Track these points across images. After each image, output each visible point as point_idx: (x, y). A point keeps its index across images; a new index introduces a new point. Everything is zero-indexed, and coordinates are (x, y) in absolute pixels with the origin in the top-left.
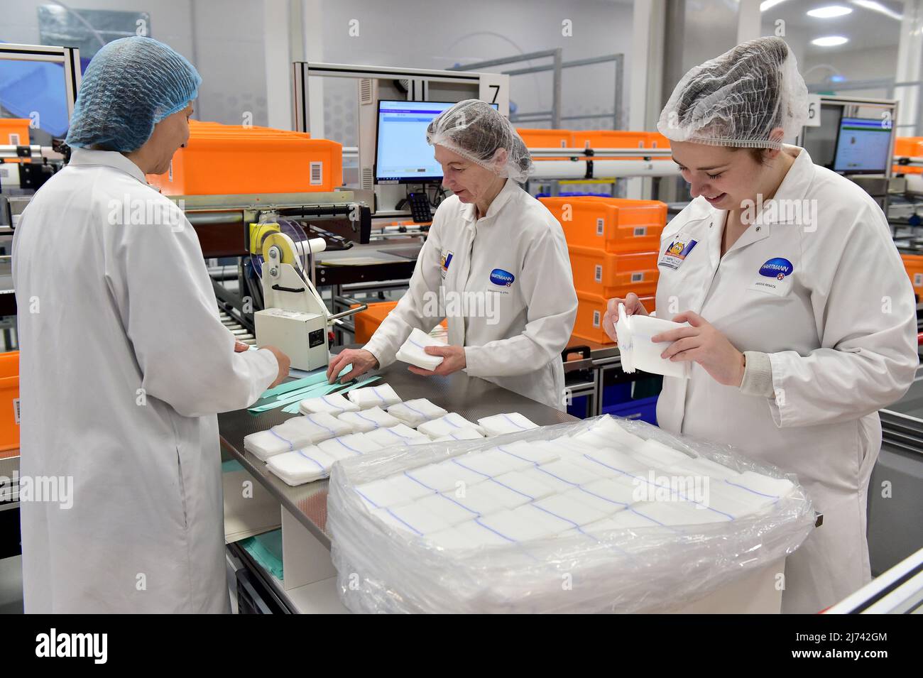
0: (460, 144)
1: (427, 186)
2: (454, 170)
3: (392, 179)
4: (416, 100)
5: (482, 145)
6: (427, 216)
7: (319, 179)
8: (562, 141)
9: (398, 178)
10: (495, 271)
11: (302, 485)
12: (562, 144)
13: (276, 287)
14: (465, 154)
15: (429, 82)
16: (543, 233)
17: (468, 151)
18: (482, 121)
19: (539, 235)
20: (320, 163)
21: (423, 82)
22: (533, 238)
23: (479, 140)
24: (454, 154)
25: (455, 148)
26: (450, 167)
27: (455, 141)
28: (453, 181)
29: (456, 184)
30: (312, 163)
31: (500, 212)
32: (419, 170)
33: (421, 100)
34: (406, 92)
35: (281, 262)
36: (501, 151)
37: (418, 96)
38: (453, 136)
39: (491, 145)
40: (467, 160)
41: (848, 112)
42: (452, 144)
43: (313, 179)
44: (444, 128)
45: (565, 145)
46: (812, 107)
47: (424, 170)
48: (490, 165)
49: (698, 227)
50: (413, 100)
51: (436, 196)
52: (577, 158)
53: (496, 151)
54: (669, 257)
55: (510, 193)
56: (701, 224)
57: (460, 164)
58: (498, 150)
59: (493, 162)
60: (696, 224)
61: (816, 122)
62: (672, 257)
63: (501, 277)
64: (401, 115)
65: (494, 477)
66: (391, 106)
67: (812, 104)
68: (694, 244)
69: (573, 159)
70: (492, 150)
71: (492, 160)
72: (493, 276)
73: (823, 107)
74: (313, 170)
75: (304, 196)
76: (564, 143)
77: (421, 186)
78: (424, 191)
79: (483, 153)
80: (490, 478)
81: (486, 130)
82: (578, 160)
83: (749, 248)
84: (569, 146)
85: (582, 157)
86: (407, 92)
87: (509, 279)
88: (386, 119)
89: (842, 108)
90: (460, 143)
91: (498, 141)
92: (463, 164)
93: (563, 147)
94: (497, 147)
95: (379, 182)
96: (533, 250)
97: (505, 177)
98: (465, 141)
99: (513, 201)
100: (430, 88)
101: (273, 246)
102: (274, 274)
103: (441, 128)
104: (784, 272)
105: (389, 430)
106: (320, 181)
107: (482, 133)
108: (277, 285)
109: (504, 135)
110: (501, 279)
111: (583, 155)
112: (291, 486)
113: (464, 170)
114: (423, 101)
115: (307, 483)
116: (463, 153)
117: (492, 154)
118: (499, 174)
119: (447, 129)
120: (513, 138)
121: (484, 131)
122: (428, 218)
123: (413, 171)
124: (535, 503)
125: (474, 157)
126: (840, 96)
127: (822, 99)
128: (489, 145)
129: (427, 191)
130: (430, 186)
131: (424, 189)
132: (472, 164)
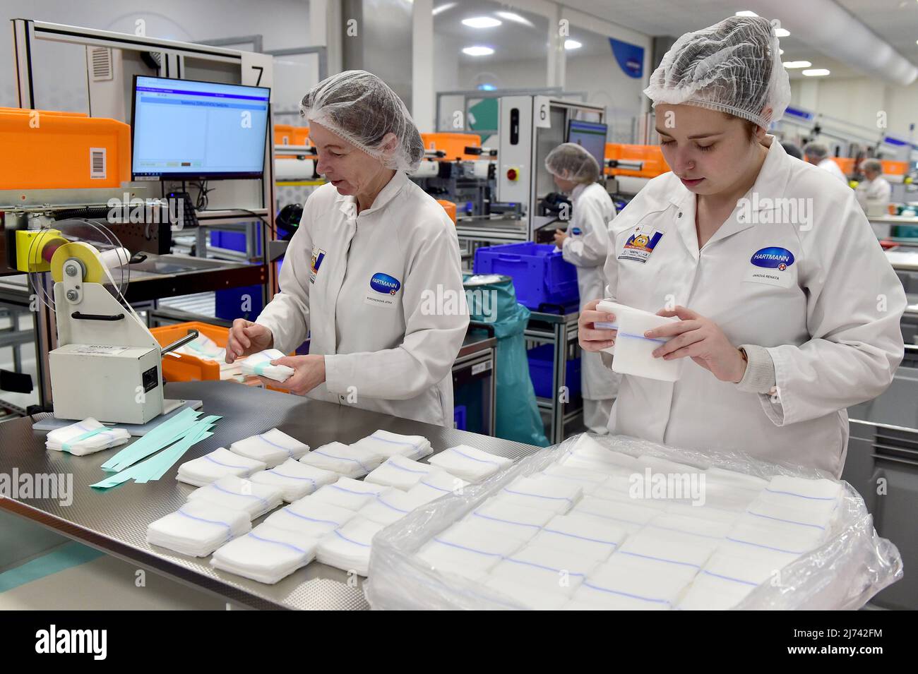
0: (342, 125)
1: (187, 183)
2: (332, 154)
3: (149, 175)
4: (170, 77)
5: (368, 127)
6: (193, 220)
7: (102, 171)
8: (284, 137)
9: (159, 173)
10: (377, 276)
11: (282, 580)
12: (284, 142)
13: (77, 316)
14: (347, 136)
15: (186, 58)
16: (437, 233)
17: (351, 134)
18: (370, 99)
19: (432, 235)
20: (104, 150)
21: (178, 57)
22: (425, 238)
23: (365, 122)
24: (333, 134)
25: (335, 129)
26: (327, 149)
27: (335, 119)
28: (329, 167)
29: (333, 170)
30: (92, 150)
31: (387, 206)
32: (184, 164)
33: (177, 77)
34: (158, 68)
35: (84, 280)
36: (390, 137)
37: (173, 73)
38: (333, 114)
39: (379, 129)
40: (348, 144)
41: (569, 116)
42: (333, 124)
43: (94, 171)
44: (322, 102)
45: (287, 142)
46: (544, 109)
47: (188, 164)
48: (375, 153)
49: (658, 219)
50: (167, 77)
51: (199, 195)
52: (304, 156)
53: (384, 138)
54: (632, 250)
55: (400, 187)
56: (663, 215)
57: (340, 148)
58: (387, 135)
59: (380, 149)
60: (658, 216)
61: (546, 124)
62: (635, 250)
63: (383, 283)
64: (162, 96)
65: (544, 526)
66: (150, 83)
67: (543, 106)
68: (658, 236)
69: (299, 157)
70: (380, 135)
71: (379, 146)
72: (375, 281)
73: (552, 109)
74: (94, 159)
75: (85, 192)
76: (285, 140)
77: (180, 184)
78: (184, 190)
79: (369, 137)
80: (540, 528)
81: (375, 110)
82: (305, 159)
83: (732, 239)
84: (291, 143)
85: (308, 155)
86: (160, 67)
87: (394, 285)
88: (144, 100)
89: (564, 111)
90: (342, 122)
91: (387, 125)
92: (344, 148)
93: (286, 144)
94: (387, 132)
95: (136, 178)
96: (423, 253)
97: (393, 168)
98: (349, 121)
99: (403, 194)
100: (186, 65)
101: (69, 260)
102: (73, 297)
103: (319, 102)
104: (785, 262)
105: (334, 487)
106: (104, 174)
107: (369, 113)
108: (78, 313)
109: (396, 119)
110: (385, 285)
111: (309, 153)
112: (271, 585)
113: (344, 155)
114: (179, 78)
115: (288, 576)
116: (344, 135)
117: (380, 139)
118: (385, 164)
119: (327, 104)
120: (405, 122)
121: (372, 111)
122: (194, 222)
123: (176, 165)
124: (620, 550)
125: (357, 142)
126: (564, 100)
127: (551, 102)
128: (377, 129)
129: (187, 190)
130: (190, 184)
131: (184, 188)
132: (356, 150)
